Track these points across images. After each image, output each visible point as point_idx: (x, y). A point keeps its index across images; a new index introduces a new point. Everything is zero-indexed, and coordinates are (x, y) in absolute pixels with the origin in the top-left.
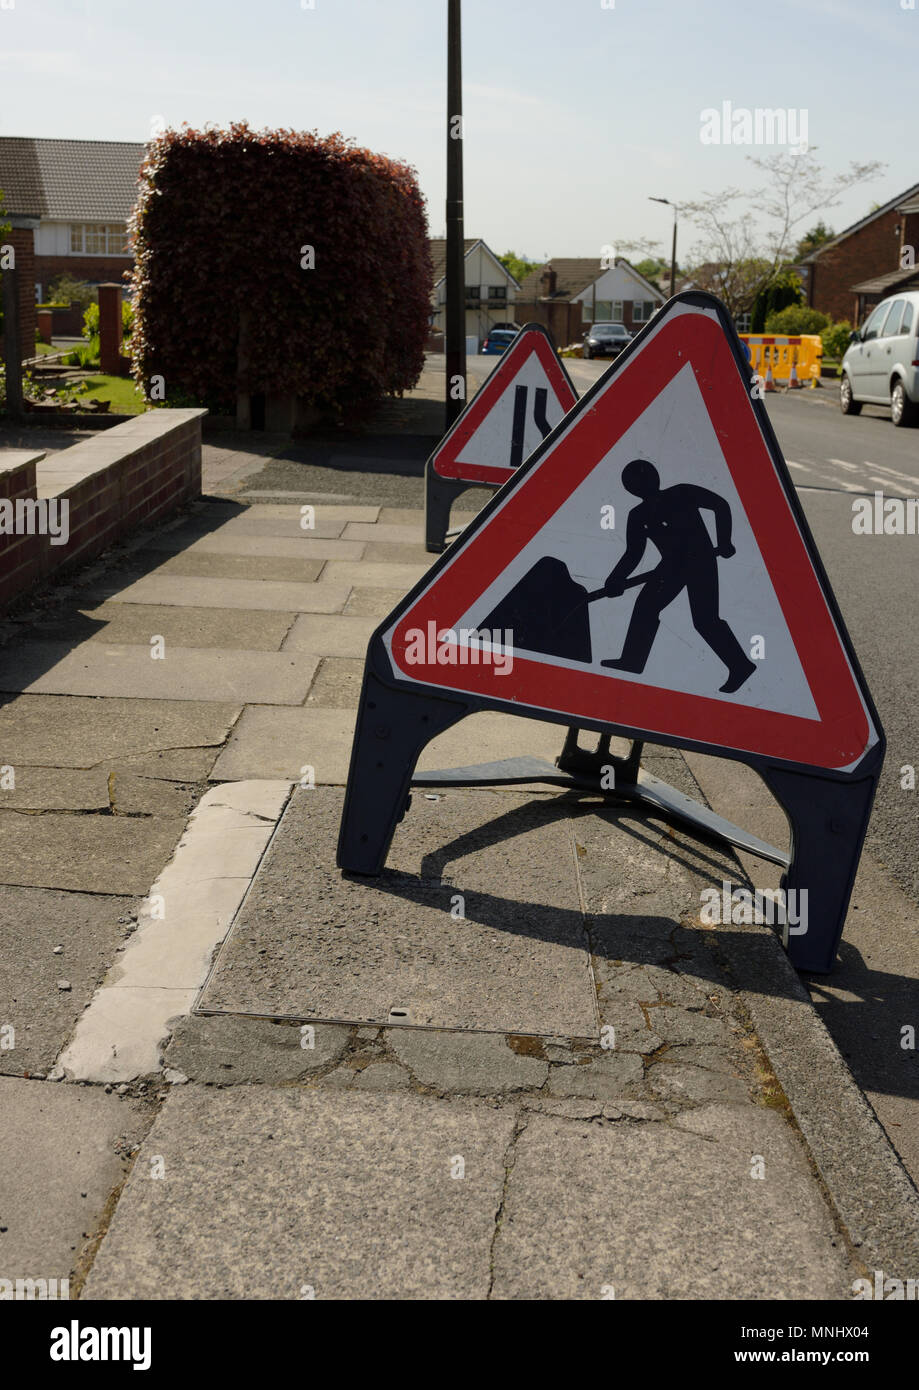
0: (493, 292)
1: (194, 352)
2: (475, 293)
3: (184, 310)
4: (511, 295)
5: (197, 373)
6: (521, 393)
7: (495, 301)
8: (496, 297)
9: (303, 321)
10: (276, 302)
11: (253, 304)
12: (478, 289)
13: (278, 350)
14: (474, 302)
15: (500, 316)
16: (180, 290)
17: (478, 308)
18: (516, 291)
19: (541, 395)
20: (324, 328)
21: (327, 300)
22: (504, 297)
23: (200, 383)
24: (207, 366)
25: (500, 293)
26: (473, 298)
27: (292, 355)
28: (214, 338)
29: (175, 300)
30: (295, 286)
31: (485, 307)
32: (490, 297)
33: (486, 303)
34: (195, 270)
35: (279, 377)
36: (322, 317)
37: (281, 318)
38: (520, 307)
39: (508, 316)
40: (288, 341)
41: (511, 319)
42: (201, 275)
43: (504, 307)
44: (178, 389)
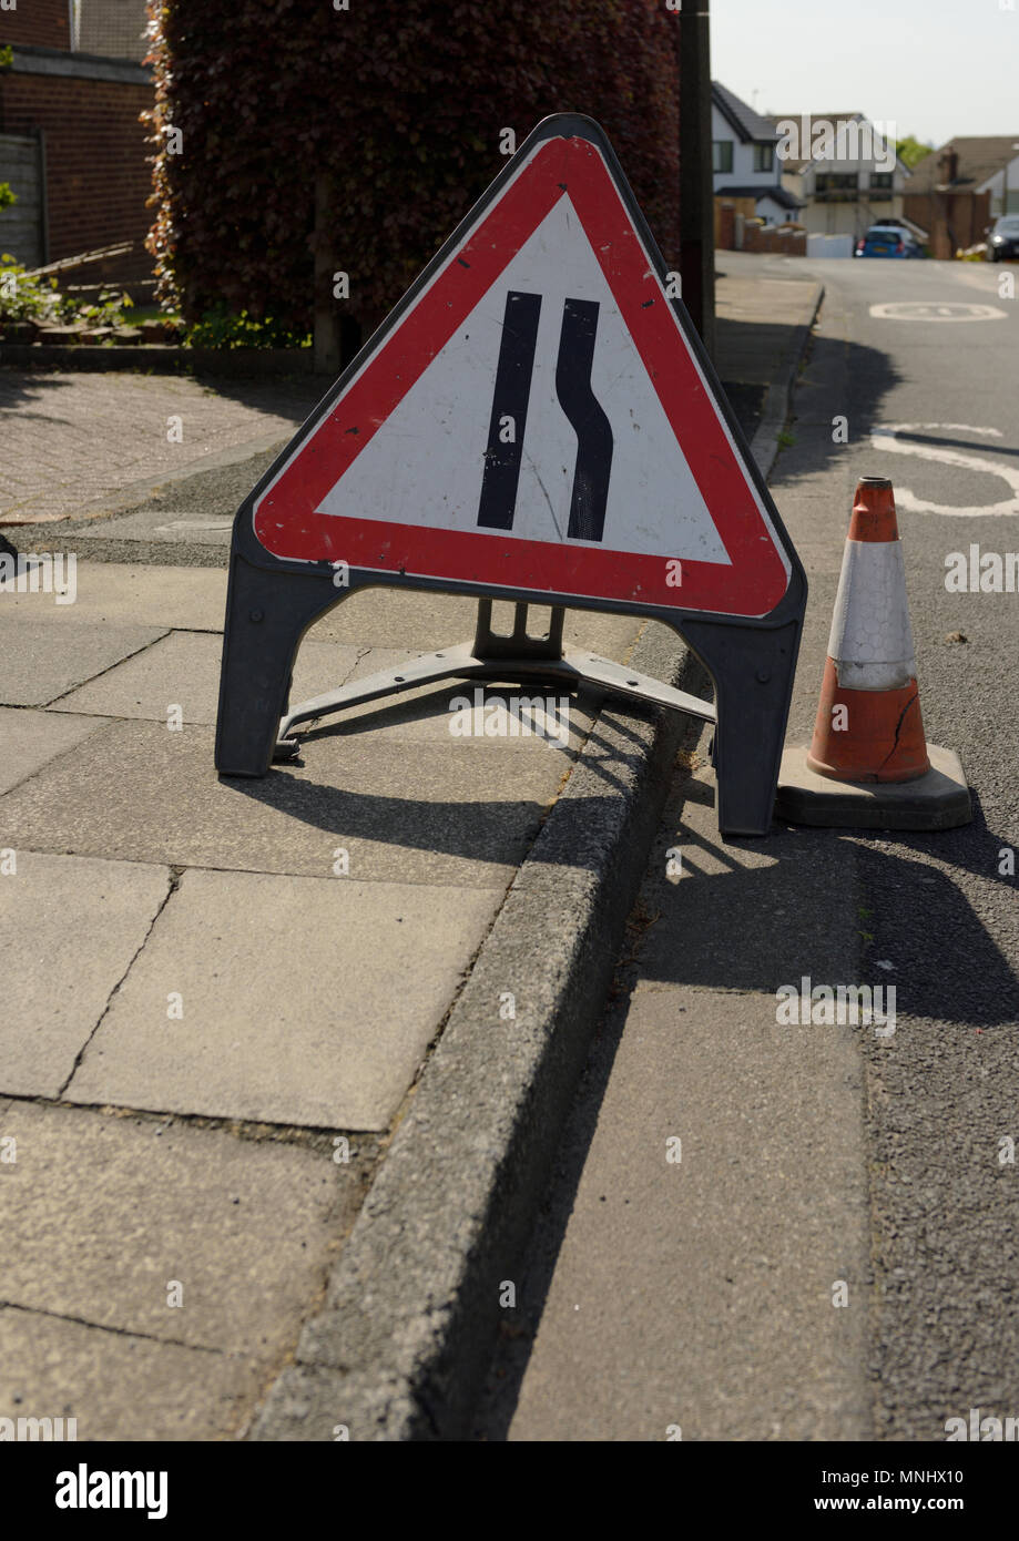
0: (875, 180)
1: (243, 244)
2: (852, 182)
3: (221, 172)
4: (898, 184)
5: (246, 279)
6: (523, 311)
7: (875, 191)
8: (879, 185)
9: (418, 189)
10: (370, 156)
11: (331, 161)
12: (855, 176)
13: (375, 239)
14: (850, 192)
15: (883, 210)
16: (216, 139)
17: (855, 200)
18: (905, 179)
19: (581, 318)
20: (451, 200)
21: (457, 153)
22: (890, 186)
23: (252, 296)
24: (263, 267)
25: (885, 181)
26: (850, 187)
27: (397, 245)
28: (271, 218)
29: (209, 156)
30: (401, 129)
31: (864, 199)
32: (872, 186)
33: (865, 193)
34: (236, 105)
35: (379, 284)
36: (450, 180)
37: (379, 184)
38: (911, 199)
39: (895, 210)
40: (387, 222)
41: (897, 214)
42: (245, 112)
43: (889, 198)
44: (219, 305)
